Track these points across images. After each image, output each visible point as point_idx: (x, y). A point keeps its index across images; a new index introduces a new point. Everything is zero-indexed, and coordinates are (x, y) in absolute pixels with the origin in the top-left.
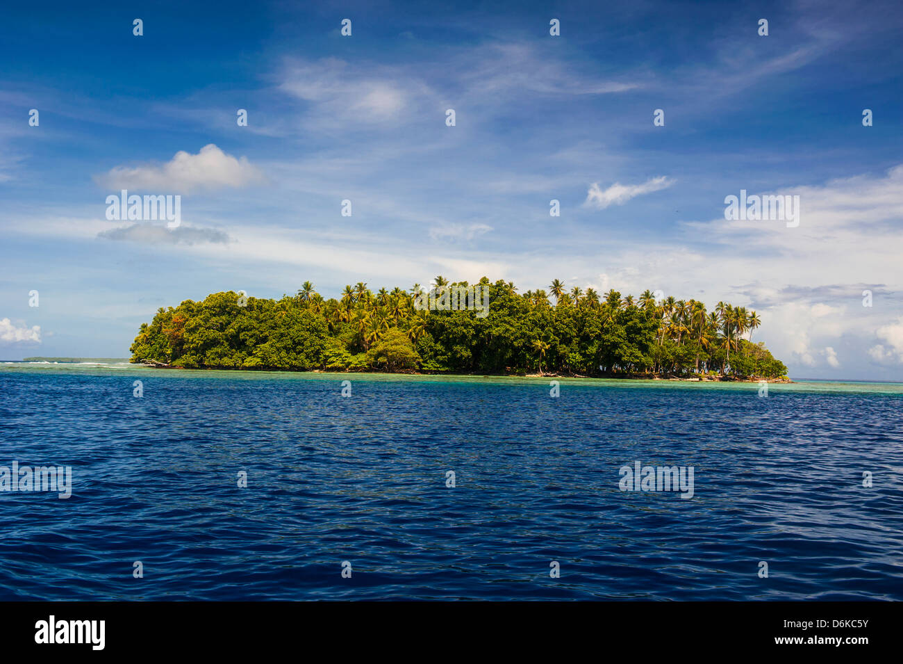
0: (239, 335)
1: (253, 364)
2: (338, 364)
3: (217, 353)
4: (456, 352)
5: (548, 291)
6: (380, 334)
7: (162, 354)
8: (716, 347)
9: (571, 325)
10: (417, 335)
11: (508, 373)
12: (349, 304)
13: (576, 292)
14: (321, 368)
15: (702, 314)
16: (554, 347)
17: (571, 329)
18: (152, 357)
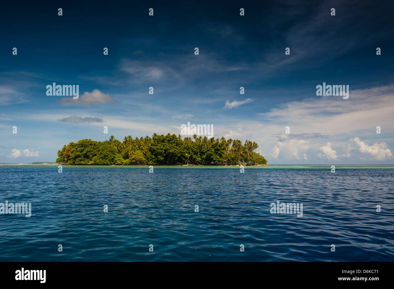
0: (87, 154)
1: (91, 163)
2: (119, 163)
3: (79, 160)
4: (159, 158)
5: (192, 137)
6: (134, 152)
7: (64, 160)
8: (245, 155)
9: (197, 148)
10: (146, 153)
11: (177, 165)
12: (125, 142)
13: (200, 138)
14: (114, 164)
15: (240, 144)
16: (192, 156)
17: (197, 150)
18: (61, 161)
